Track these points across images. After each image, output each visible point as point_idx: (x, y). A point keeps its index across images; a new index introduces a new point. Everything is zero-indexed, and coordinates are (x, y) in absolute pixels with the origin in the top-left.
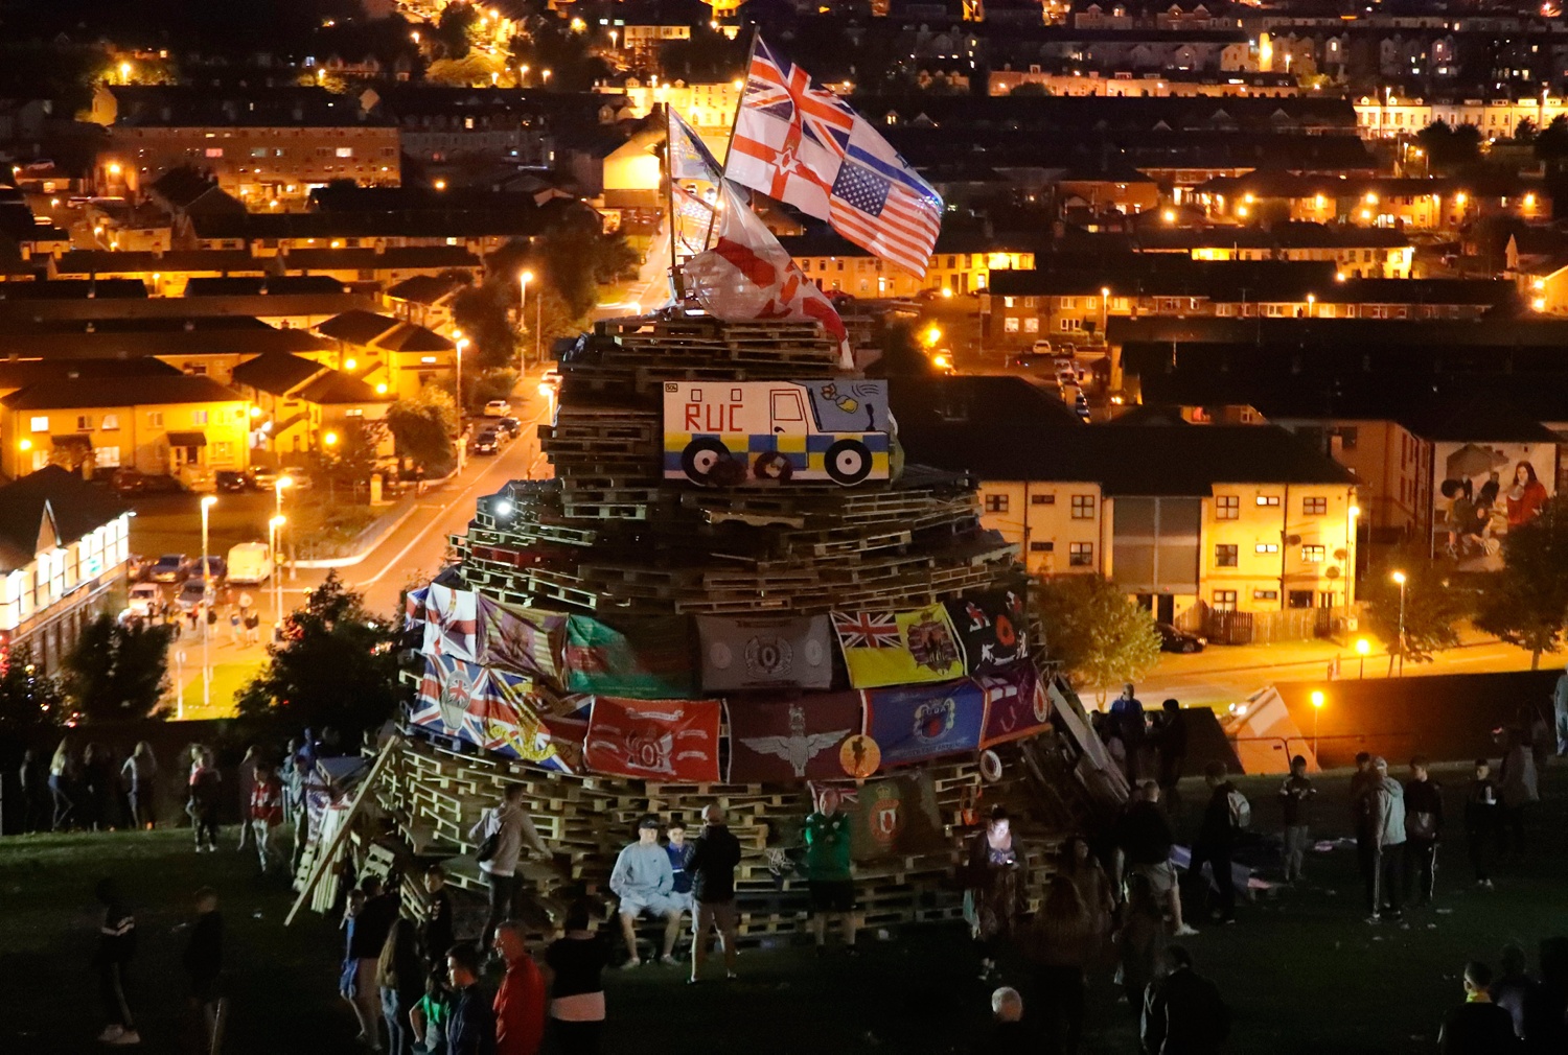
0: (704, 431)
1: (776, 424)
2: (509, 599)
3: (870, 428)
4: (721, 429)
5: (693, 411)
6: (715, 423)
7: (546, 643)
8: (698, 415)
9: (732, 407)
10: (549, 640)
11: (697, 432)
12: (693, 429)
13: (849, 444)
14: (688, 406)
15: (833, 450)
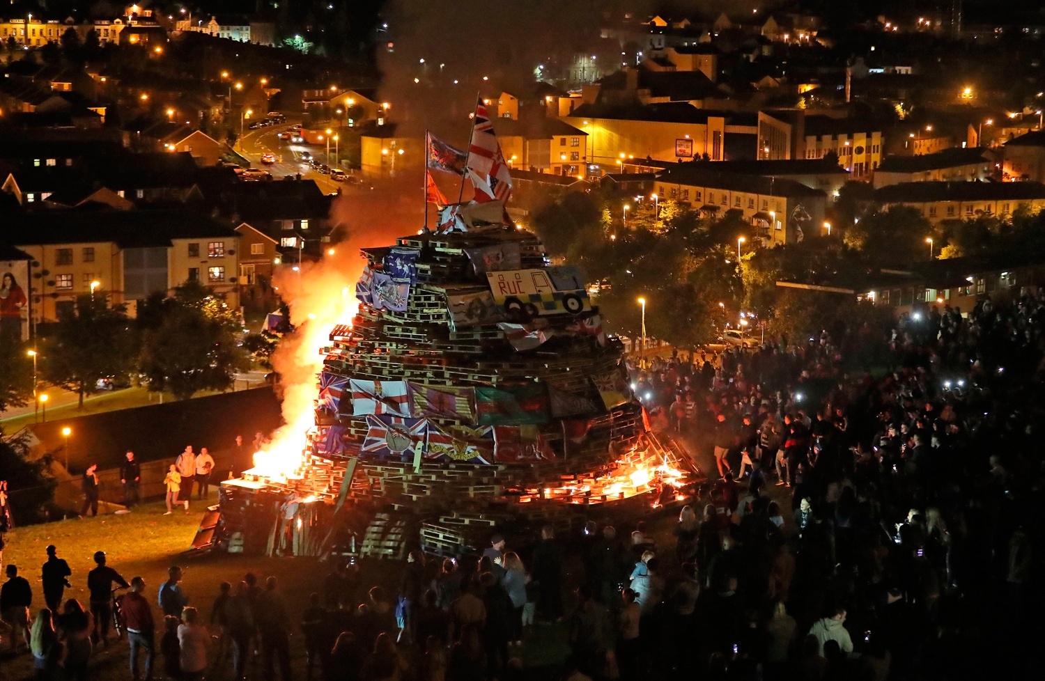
0: (509, 294)
1: (538, 289)
2: (431, 382)
3: (577, 288)
4: (516, 293)
5: (502, 285)
6: (513, 291)
7: (466, 402)
8: (505, 287)
9: (517, 282)
10: (468, 400)
11: (506, 294)
12: (505, 294)
13: (570, 296)
14: (499, 283)
15: (565, 299)
